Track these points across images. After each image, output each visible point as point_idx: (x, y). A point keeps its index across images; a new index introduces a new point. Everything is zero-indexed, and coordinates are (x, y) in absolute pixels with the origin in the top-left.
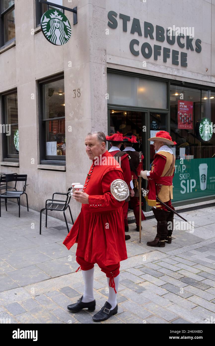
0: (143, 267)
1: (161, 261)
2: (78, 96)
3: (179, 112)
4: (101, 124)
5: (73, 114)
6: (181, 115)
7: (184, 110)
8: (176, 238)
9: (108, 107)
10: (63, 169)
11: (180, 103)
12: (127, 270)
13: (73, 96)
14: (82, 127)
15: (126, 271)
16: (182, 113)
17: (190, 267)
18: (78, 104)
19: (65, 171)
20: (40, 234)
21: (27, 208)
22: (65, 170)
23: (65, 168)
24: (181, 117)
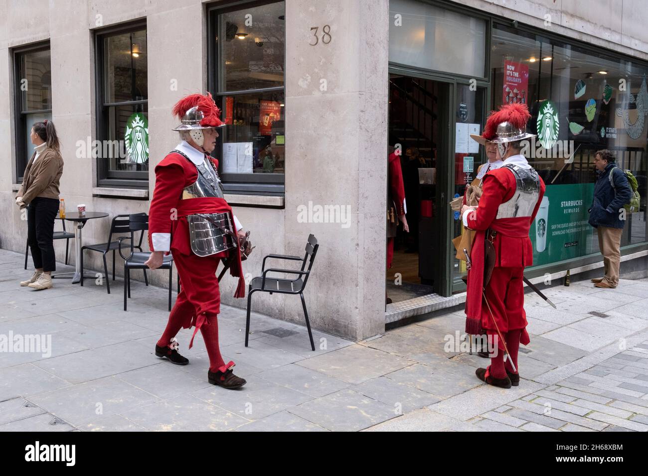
0: (511, 409)
1: (539, 397)
2: (323, 41)
3: (505, 86)
4: (378, 105)
5: (309, 80)
6: (509, 93)
7: (513, 83)
8: (532, 350)
9: (389, 68)
10: (279, 204)
11: (508, 67)
12: (485, 416)
13: (309, 42)
14: (333, 111)
15: (484, 419)
16: (511, 88)
17: (604, 407)
18: (323, 60)
19: (283, 207)
20: (246, 345)
21: (168, 291)
22: (282, 205)
23: (282, 201)
24: (509, 97)
